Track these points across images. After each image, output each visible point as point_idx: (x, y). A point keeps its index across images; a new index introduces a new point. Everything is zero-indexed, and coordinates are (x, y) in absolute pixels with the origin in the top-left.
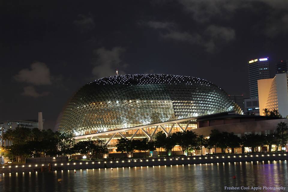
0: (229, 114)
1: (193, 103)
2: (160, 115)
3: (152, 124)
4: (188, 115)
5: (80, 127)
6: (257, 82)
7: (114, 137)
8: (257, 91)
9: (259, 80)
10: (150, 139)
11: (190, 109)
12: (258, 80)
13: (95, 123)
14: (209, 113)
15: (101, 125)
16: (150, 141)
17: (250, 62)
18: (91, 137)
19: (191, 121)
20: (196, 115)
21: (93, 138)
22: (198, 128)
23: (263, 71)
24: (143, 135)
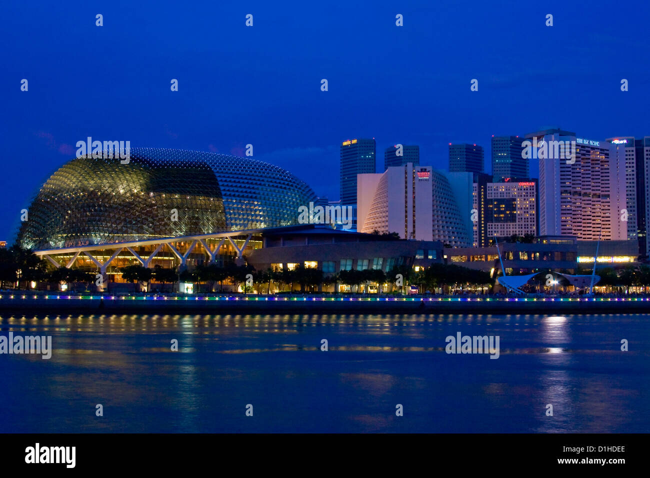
0: (316, 227)
1: (257, 205)
2: (202, 222)
3: (187, 236)
4: (249, 225)
5: (58, 233)
6: (356, 176)
7: (119, 255)
8: (355, 191)
9: (360, 175)
10: (181, 262)
11: (252, 215)
12: (358, 175)
13: (86, 228)
14: (284, 224)
15: (98, 232)
16: (182, 265)
17: (345, 144)
18: (78, 252)
19: (254, 235)
20: (263, 226)
21: (80, 255)
22: (263, 247)
23: (365, 160)
24: (169, 254)
